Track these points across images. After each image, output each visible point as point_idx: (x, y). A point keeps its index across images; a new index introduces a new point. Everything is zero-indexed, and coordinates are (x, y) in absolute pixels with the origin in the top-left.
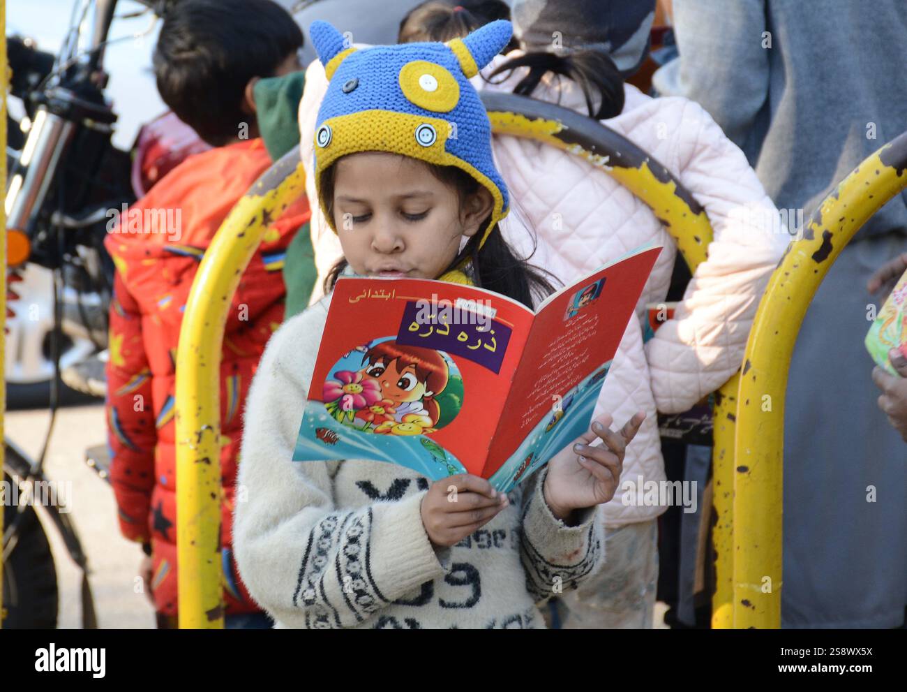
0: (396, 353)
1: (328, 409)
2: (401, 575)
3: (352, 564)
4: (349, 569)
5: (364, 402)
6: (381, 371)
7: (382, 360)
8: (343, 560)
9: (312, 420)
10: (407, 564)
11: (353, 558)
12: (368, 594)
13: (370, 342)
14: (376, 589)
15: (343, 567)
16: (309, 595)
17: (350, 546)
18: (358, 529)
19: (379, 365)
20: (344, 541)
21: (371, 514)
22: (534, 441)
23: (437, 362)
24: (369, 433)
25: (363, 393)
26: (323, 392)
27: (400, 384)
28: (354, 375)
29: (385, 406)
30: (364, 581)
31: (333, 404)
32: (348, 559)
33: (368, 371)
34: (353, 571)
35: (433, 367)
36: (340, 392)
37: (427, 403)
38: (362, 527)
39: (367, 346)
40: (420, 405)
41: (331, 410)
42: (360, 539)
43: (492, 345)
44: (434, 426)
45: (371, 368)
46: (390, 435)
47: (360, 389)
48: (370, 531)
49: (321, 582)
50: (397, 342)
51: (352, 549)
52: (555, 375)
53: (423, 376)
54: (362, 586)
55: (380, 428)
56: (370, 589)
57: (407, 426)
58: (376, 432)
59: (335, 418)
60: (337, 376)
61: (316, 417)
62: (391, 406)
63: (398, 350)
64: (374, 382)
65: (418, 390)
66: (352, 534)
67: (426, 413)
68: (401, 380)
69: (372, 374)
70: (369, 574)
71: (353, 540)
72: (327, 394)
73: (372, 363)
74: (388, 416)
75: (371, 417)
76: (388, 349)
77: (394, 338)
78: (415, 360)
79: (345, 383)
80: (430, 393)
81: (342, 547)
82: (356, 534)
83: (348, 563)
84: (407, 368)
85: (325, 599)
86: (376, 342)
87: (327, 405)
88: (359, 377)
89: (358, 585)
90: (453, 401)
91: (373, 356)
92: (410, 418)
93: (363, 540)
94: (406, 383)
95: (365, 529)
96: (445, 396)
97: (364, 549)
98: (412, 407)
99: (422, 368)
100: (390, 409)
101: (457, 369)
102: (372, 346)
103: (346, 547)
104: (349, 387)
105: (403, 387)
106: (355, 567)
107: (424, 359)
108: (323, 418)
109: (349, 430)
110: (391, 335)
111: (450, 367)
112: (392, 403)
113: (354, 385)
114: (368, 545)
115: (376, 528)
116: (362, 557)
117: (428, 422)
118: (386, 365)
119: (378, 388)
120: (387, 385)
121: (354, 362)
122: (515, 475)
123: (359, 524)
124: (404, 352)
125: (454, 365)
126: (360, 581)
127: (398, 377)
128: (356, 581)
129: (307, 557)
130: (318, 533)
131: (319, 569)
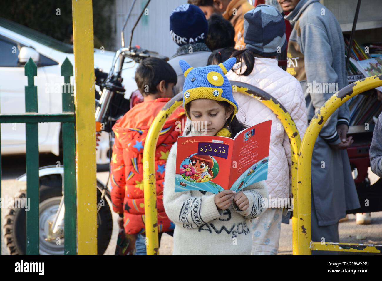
1: (182, 176)
2: (209, 217)
3: (195, 214)
5: (192, 173)
6: (195, 164)
7: (194, 160)
8: (193, 212)
9: (178, 180)
11: (196, 212)
13: (190, 156)
14: (202, 220)
16: (183, 220)
17: (195, 209)
18: (197, 204)
19: (194, 162)
20: (193, 207)
21: (201, 200)
22: (243, 178)
23: (210, 159)
24: (195, 182)
25: (191, 171)
26: (180, 171)
27: (201, 167)
28: (187, 166)
29: (198, 174)
30: (199, 218)
31: (183, 175)
33: (191, 164)
34: (196, 215)
35: (209, 161)
36: (185, 171)
37: (209, 171)
38: (198, 203)
39: (190, 157)
40: (208, 173)
41: (183, 176)
42: (198, 207)
43: (224, 151)
44: (212, 178)
45: (192, 163)
46: (201, 182)
47: (190, 169)
48: (201, 205)
49: (187, 217)
50: (198, 155)
51: (196, 209)
52: (246, 159)
53: (207, 164)
54: (198, 219)
55: (198, 181)
56: (200, 220)
57: (205, 179)
58: (197, 182)
60: (183, 166)
61: (179, 179)
62: (200, 174)
63: (198, 157)
64: (193, 167)
65: (206, 168)
66: (196, 205)
67: (210, 174)
68: (201, 166)
69: (193, 165)
70: (200, 216)
71: (196, 207)
72: (181, 172)
73: (192, 162)
74: (199, 177)
75: (195, 178)
76: (196, 157)
78: (204, 159)
80: (210, 168)
81: (193, 209)
82: (197, 205)
83: (194, 214)
84: (202, 162)
85: (188, 222)
86: (192, 155)
87: (182, 175)
88: (189, 166)
90: (216, 169)
91: (192, 159)
92: (205, 177)
93: (199, 207)
94: (202, 167)
95: (199, 204)
96: (214, 169)
97: (199, 209)
98: (205, 173)
99: (206, 161)
100: (199, 175)
101: (216, 160)
102: (191, 157)
103: (194, 209)
104: (187, 169)
105: (202, 168)
106: (196, 214)
107: (206, 159)
108: (181, 179)
109: (189, 182)
110: (196, 153)
111: (214, 160)
112: (200, 173)
113: (188, 169)
114: (200, 209)
115: (202, 204)
116: (198, 212)
117: (210, 177)
118: (196, 162)
119: (195, 169)
120: (197, 168)
121: (187, 162)
122: (238, 187)
123: (198, 202)
124: (201, 157)
125: (215, 159)
126: (197, 218)
127: (200, 165)
128: (196, 218)
129: (182, 209)
130: (186, 203)
131: (185, 213)
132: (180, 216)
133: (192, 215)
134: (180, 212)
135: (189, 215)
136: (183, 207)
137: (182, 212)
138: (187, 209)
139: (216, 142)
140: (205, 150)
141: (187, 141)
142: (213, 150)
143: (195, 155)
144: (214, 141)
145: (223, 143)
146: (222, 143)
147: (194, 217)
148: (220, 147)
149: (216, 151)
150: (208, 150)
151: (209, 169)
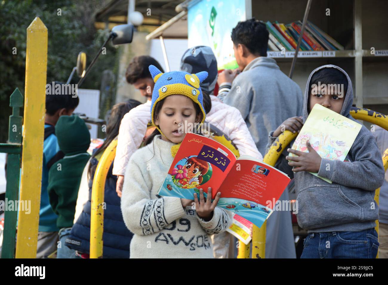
1: (172, 178)
2: (173, 217)
3: (159, 214)
4: (158, 215)
5: (182, 176)
6: (189, 167)
8: (156, 212)
12: (163, 222)
13: (190, 156)
14: (166, 221)
15: (156, 215)
16: (145, 223)
19: (190, 164)
21: (163, 200)
23: (207, 166)
24: (181, 188)
25: (183, 174)
27: (194, 172)
31: (174, 176)
32: (157, 212)
34: (159, 216)
36: (177, 172)
37: (199, 178)
38: (161, 203)
39: (188, 158)
40: (197, 178)
41: (173, 178)
42: (161, 207)
44: (200, 185)
45: (187, 165)
47: (182, 172)
48: (163, 204)
49: (149, 219)
50: (197, 158)
51: (159, 210)
59: (173, 181)
60: (177, 167)
61: (168, 180)
63: (196, 160)
64: (187, 170)
65: (198, 173)
66: (158, 205)
67: (198, 181)
68: (194, 170)
69: (187, 167)
70: (164, 217)
71: (159, 207)
72: (173, 172)
73: (188, 164)
74: (187, 182)
75: (183, 182)
78: (200, 164)
79: (179, 169)
81: (156, 209)
82: (160, 205)
84: (197, 167)
85: (150, 224)
87: (172, 176)
88: (183, 168)
90: (208, 177)
91: (189, 162)
92: (193, 183)
95: (162, 204)
96: (206, 175)
97: (162, 209)
98: (195, 179)
100: (188, 180)
101: (212, 168)
102: (190, 158)
106: (159, 215)
107: (203, 164)
108: (170, 181)
110: (196, 155)
111: (210, 167)
112: (189, 177)
113: (181, 170)
115: (165, 204)
116: (162, 212)
117: (198, 183)
118: (192, 165)
119: (187, 172)
120: (190, 172)
121: (183, 163)
123: (160, 202)
124: (198, 161)
126: (161, 219)
128: (160, 219)
129: (143, 211)
130: (147, 205)
131: (147, 215)
132: (141, 218)
133: (155, 215)
134: (141, 214)
135: (152, 216)
136: (144, 209)
137: (144, 214)
138: (148, 210)
140: (206, 155)
141: (194, 140)
143: (194, 157)
144: (219, 150)
147: (157, 218)
150: (209, 155)
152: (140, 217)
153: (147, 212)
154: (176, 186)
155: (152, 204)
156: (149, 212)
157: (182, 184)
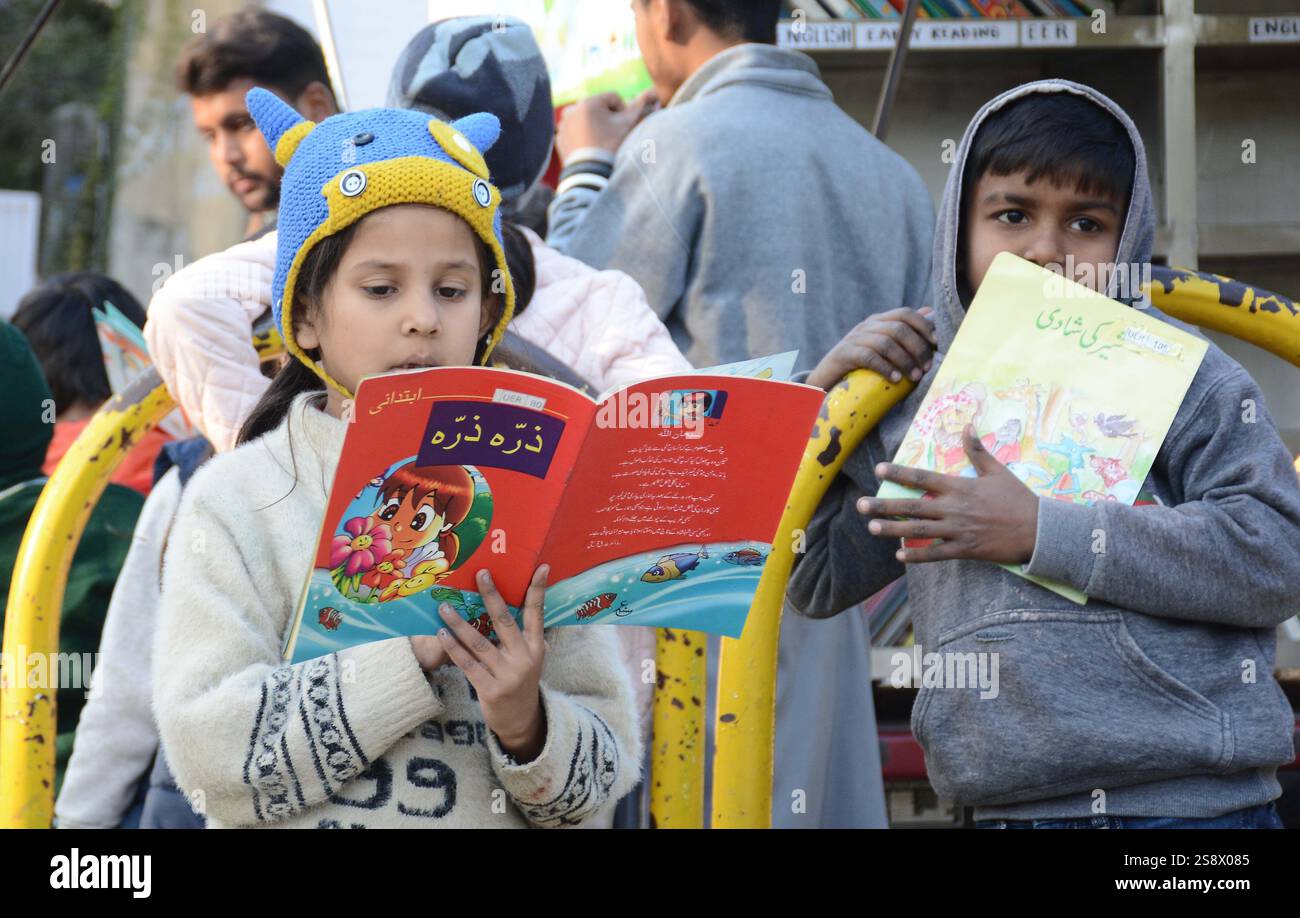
0: (414, 480)
1: (334, 578)
3: (321, 711)
4: (318, 717)
5: (372, 560)
6: (395, 510)
7: (396, 494)
8: (309, 706)
9: (316, 598)
10: (393, 702)
11: (321, 704)
12: (343, 749)
13: (387, 470)
14: (354, 742)
15: (310, 716)
16: (268, 759)
17: (316, 689)
18: (323, 669)
19: (394, 501)
20: (307, 685)
23: (462, 482)
24: (374, 603)
25: (372, 547)
26: (331, 556)
27: (414, 523)
28: (364, 523)
29: (394, 559)
30: (338, 731)
31: (339, 570)
32: (315, 705)
33: (380, 514)
34: (323, 719)
36: (347, 549)
37: (443, 540)
38: (325, 663)
39: (382, 476)
40: (436, 545)
41: (337, 579)
42: (326, 679)
43: (536, 444)
44: (451, 569)
45: (385, 507)
46: (396, 599)
47: (369, 541)
48: (336, 668)
49: (284, 741)
50: (418, 464)
51: (319, 692)
54: (335, 739)
55: (386, 592)
56: (346, 742)
57: (418, 577)
58: (381, 600)
59: (340, 590)
60: (346, 528)
62: (401, 558)
63: (416, 475)
64: (386, 527)
65: (435, 524)
66: (316, 676)
67: (443, 554)
68: (416, 518)
69: (384, 517)
70: (344, 720)
71: (318, 682)
72: (335, 556)
73: (385, 502)
74: (396, 573)
75: (377, 578)
76: (407, 477)
77: (414, 458)
78: (435, 485)
79: (355, 536)
80: (450, 526)
81: (305, 692)
82: (321, 674)
83: (316, 710)
84: (425, 499)
85: (288, 762)
86: (393, 469)
87: (334, 573)
88: (370, 524)
89: (331, 737)
90: (478, 525)
91: (389, 491)
92: (420, 568)
93: (330, 680)
94: (420, 519)
95: (330, 668)
96: (468, 523)
97: (333, 691)
98: (427, 550)
99: (441, 494)
100: (399, 562)
101: (486, 484)
102: (387, 476)
103: (311, 691)
104: (357, 542)
105: (416, 528)
106: (324, 715)
107: (445, 481)
110: (411, 455)
111: (477, 482)
112: (403, 552)
113: (363, 537)
114: (337, 685)
116: (332, 700)
117: (443, 565)
118: (401, 499)
119: (389, 534)
120: (399, 529)
121: (367, 504)
123: (321, 661)
124: (423, 476)
125: (483, 480)
126: (332, 732)
127: (413, 514)
128: (327, 733)
129: (261, 713)
130: (272, 684)
131: (275, 729)
132: (253, 744)
133: (305, 719)
134: (253, 725)
135: (293, 726)
136: (264, 702)
137: (264, 727)
138: (280, 708)
139: (508, 402)
140: (449, 440)
141: (391, 399)
142: (487, 436)
143: (404, 468)
144: (501, 396)
145: (540, 409)
146: (535, 408)
147: (316, 729)
148: (522, 426)
149: (498, 440)
150: (463, 437)
151: (444, 529)
152: (249, 740)
153: (277, 715)
154: (352, 605)
155: (291, 678)
156: (281, 715)
157: (378, 587)
